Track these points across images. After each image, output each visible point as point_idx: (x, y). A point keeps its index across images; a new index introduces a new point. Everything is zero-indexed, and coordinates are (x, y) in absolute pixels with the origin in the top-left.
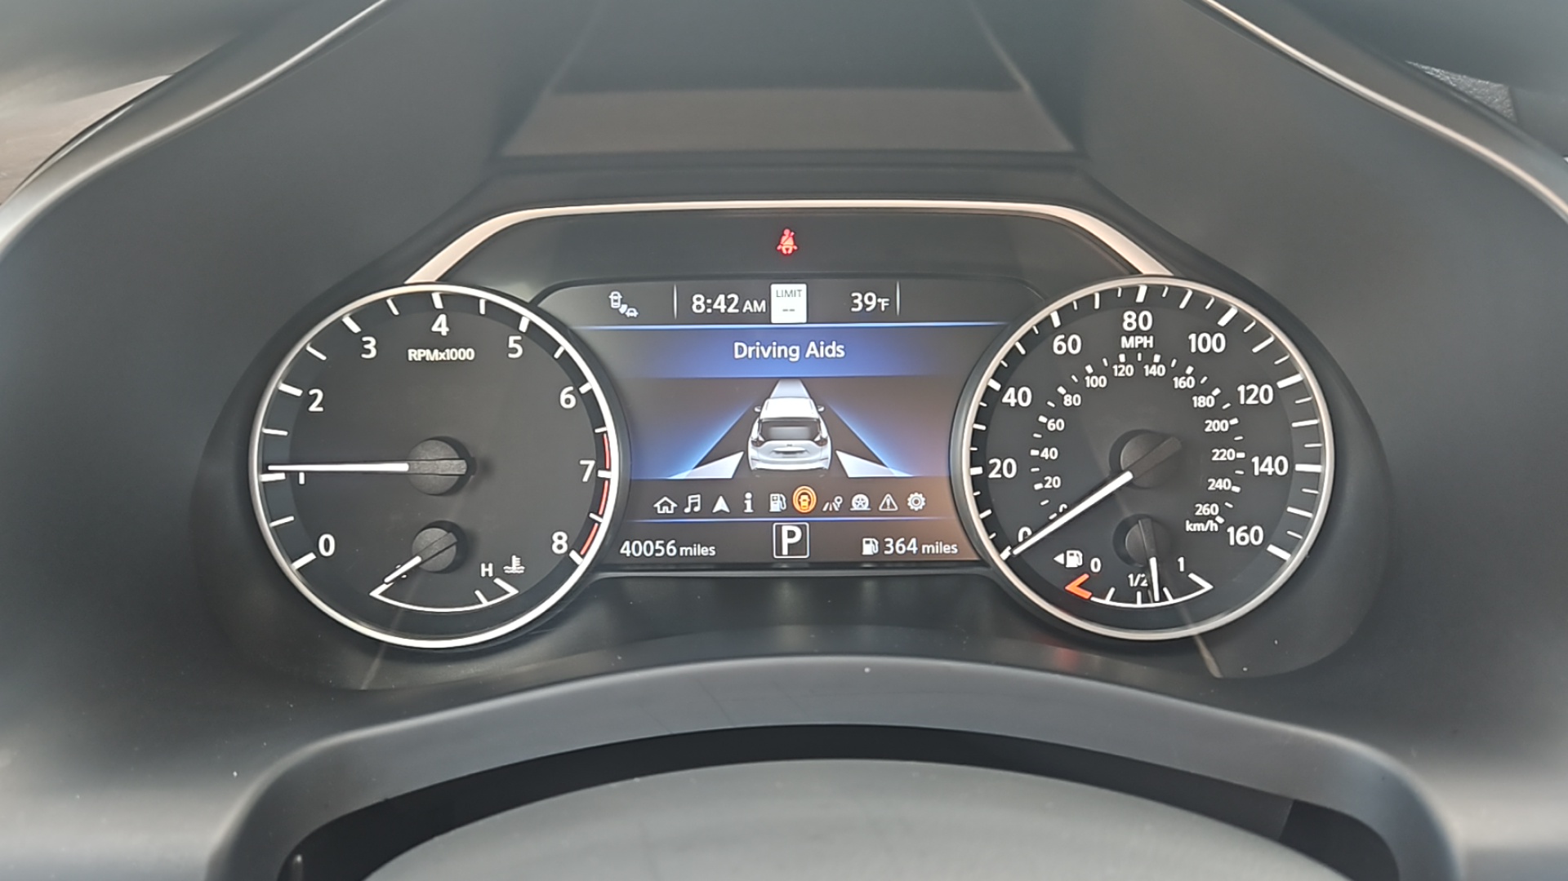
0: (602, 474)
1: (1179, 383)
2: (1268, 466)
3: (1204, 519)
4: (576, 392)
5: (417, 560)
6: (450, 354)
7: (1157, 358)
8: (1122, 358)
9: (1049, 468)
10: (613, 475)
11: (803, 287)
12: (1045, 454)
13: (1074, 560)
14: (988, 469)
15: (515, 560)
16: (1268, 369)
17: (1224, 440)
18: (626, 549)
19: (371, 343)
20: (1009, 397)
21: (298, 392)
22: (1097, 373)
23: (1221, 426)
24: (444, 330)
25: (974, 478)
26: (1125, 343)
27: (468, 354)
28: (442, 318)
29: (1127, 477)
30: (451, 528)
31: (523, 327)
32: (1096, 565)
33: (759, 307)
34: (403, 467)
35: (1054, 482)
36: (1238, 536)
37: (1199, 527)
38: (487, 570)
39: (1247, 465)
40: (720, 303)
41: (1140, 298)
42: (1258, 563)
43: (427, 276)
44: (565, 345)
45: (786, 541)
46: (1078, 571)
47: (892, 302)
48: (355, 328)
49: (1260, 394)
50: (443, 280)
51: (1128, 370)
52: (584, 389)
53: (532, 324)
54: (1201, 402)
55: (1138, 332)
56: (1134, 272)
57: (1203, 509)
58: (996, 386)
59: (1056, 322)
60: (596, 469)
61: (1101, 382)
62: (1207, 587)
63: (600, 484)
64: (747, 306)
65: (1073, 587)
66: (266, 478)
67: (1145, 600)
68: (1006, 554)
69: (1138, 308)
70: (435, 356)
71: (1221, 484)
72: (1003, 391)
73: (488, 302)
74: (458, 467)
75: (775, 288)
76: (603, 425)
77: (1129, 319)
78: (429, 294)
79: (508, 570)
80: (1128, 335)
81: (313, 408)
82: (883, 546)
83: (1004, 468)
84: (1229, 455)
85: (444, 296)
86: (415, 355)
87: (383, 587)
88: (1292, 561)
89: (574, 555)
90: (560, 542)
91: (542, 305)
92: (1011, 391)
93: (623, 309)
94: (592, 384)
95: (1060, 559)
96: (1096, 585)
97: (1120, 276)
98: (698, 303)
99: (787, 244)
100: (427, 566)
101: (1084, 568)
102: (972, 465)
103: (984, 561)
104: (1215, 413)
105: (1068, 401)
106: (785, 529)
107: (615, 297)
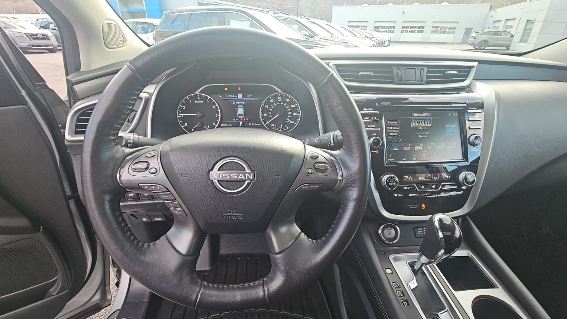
0: (218, 116)
1: (285, 105)
2: (295, 114)
3: (288, 120)
4: (215, 106)
5: (197, 126)
6: (200, 102)
7: (282, 102)
8: (278, 102)
9: (270, 115)
10: (220, 116)
11: (242, 94)
12: (270, 113)
13: (273, 125)
14: (263, 115)
15: (209, 126)
16: (294, 103)
17: (290, 111)
18: (222, 125)
19: (190, 101)
20: (265, 107)
21: (182, 106)
22: (275, 104)
23: (289, 110)
24: (199, 99)
25: (261, 116)
26: (278, 100)
27: (202, 102)
28: (199, 98)
29: (278, 115)
30: (201, 122)
31: (209, 98)
32: (276, 126)
33: (237, 96)
34: (195, 115)
35: (271, 116)
36: (292, 122)
37: (287, 121)
38: (205, 127)
39: (292, 114)
40: (232, 96)
41: (280, 95)
42: (294, 125)
43: (197, 93)
44: (214, 101)
45: (240, 124)
46: (274, 126)
47: (252, 96)
48: (188, 99)
49: (294, 106)
50: (199, 93)
51: (279, 103)
52: (216, 106)
53: (210, 98)
54: (287, 107)
55: (280, 99)
56: (279, 92)
57: (287, 119)
58: (264, 105)
59: (270, 98)
60: (218, 115)
61: (276, 105)
62: (288, 128)
63: (218, 117)
64: (235, 96)
65: (273, 128)
66: (179, 116)
67: (281, 129)
68: (265, 124)
69: (280, 96)
70: (198, 102)
71: (290, 116)
72: (265, 106)
73: (204, 96)
74: (202, 115)
75: (238, 94)
76: (218, 110)
77: (279, 98)
78: (197, 95)
79: (208, 127)
80: (279, 99)
81: (184, 108)
82: (252, 124)
83: (265, 115)
84: (290, 113)
85: (199, 95)
86: (196, 102)
87: (194, 129)
88: (297, 124)
89: (215, 125)
90: (214, 124)
91: (211, 96)
92: (266, 106)
93: (220, 97)
94: (217, 105)
95: (272, 125)
96: (276, 128)
97: (277, 92)
98: (229, 96)
99: (239, 89)
100: (199, 126)
101: (275, 126)
102: (261, 114)
103: (263, 125)
104: (289, 108)
105: (272, 107)
106: (240, 122)
107: (219, 95)
